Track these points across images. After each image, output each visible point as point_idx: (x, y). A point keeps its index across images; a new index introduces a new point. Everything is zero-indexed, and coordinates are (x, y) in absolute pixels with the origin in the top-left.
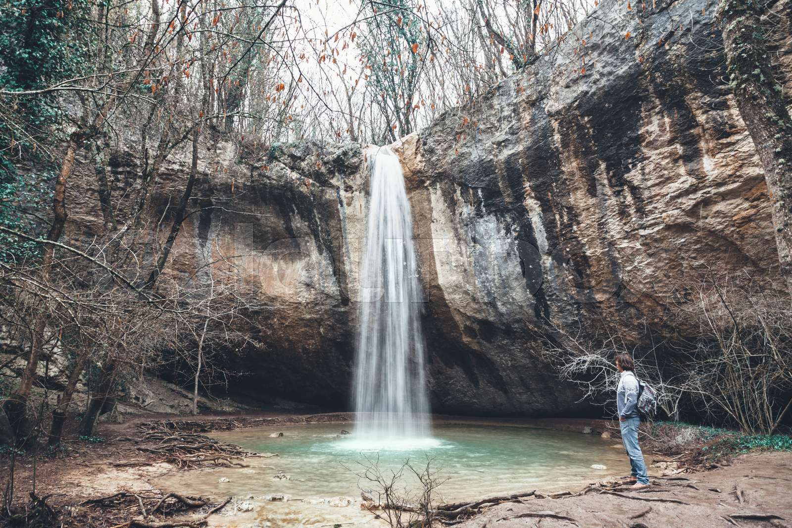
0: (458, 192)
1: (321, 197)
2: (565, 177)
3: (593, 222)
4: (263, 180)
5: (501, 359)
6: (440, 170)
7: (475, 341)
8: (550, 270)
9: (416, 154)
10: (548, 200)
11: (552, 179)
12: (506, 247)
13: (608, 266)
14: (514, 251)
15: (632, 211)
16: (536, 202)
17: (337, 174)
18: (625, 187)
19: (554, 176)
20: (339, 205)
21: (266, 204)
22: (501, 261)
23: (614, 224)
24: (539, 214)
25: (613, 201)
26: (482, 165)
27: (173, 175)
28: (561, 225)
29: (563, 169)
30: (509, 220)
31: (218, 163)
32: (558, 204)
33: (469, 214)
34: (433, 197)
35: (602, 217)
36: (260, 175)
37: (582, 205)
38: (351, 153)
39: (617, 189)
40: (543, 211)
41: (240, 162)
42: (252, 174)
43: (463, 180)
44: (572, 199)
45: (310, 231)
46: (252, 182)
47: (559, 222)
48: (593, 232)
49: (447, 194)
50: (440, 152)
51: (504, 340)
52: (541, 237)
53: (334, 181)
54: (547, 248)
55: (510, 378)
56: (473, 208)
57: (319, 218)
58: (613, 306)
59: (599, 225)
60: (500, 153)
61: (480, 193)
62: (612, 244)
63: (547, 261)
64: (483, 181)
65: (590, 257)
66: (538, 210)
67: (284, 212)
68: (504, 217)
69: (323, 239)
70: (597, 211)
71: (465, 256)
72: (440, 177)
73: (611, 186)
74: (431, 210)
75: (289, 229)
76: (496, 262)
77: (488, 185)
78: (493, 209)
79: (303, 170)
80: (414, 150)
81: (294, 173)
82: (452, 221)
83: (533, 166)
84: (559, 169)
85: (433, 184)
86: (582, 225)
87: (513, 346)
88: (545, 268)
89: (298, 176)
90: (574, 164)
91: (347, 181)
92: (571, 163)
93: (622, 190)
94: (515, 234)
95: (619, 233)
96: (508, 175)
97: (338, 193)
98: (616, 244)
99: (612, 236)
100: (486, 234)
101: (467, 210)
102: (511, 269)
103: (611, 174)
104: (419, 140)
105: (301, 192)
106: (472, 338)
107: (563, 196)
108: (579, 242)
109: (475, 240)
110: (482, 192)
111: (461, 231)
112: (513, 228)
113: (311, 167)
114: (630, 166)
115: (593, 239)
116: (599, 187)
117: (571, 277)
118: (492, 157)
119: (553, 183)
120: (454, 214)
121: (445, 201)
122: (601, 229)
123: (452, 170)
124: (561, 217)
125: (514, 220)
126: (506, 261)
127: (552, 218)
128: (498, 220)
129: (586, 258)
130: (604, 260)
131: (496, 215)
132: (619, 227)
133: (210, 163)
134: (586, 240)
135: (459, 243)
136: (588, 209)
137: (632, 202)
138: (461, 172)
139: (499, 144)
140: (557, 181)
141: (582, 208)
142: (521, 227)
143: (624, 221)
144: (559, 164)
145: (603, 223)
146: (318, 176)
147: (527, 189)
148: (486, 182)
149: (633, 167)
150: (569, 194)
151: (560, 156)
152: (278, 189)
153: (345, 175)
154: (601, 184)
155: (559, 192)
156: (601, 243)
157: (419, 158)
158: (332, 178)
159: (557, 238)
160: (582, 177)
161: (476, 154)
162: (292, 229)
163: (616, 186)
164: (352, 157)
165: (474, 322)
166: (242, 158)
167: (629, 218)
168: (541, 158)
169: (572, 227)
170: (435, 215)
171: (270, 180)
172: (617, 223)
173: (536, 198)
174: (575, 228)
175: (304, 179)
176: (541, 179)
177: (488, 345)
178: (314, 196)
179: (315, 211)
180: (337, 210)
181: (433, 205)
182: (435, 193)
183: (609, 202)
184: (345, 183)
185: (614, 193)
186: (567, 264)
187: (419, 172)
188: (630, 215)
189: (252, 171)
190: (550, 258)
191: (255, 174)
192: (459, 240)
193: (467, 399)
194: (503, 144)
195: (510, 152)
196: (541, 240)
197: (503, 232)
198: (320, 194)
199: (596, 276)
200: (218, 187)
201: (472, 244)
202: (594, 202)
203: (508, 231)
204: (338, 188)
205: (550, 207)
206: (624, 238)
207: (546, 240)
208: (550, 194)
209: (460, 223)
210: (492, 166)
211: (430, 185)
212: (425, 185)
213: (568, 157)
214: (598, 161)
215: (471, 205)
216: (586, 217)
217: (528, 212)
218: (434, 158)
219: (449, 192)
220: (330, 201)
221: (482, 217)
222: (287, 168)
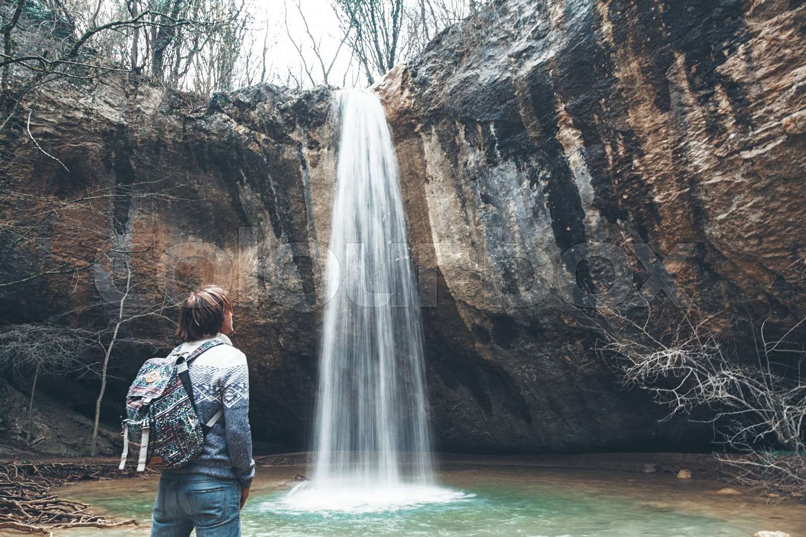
0: (462, 133)
1: (277, 157)
2: (619, 87)
3: (664, 149)
4: (200, 136)
5: (523, 371)
6: (436, 106)
7: (488, 346)
8: (598, 231)
9: (403, 88)
10: (594, 126)
11: (599, 93)
12: (531, 204)
13: (688, 218)
14: (543, 209)
15: (729, 123)
16: (574, 132)
17: (298, 126)
18: (718, 88)
19: (602, 88)
20: (301, 167)
21: (205, 171)
22: (525, 226)
23: (699, 148)
24: (580, 149)
25: (698, 112)
26: (494, 89)
27: (75, 125)
28: (614, 161)
29: (617, 75)
30: (535, 164)
31: (139, 110)
32: (609, 129)
33: (477, 162)
34: (426, 147)
35: (680, 141)
36: (195, 128)
37: (647, 125)
38: (316, 97)
39: (703, 92)
40: (585, 144)
41: (169, 113)
42: (184, 128)
43: (468, 114)
44: (631, 120)
45: (263, 205)
46: (185, 138)
47: (611, 158)
48: (664, 166)
49: (445, 138)
50: (435, 82)
51: (527, 343)
52: (584, 184)
53: (294, 136)
54: (593, 198)
55: (535, 399)
56: (483, 152)
57: (275, 186)
58: (692, 281)
59: (674, 153)
60: (520, 66)
61: (492, 129)
62: (694, 181)
63: (593, 218)
64: (497, 111)
65: (660, 205)
66: (578, 143)
67: (230, 182)
68: (528, 161)
69: (280, 214)
70: (671, 132)
71: (472, 223)
72: (436, 116)
73: (693, 89)
74: (424, 164)
75: (236, 205)
76: (516, 228)
77: (503, 116)
78: (511, 151)
79: (253, 122)
80: (400, 83)
81: (241, 127)
82: (453, 176)
83: (570, 77)
84: (610, 76)
85: (426, 128)
86: (647, 156)
87: (541, 351)
88: (590, 228)
89: (247, 131)
90: (634, 65)
91: (311, 134)
92: (629, 63)
93: (712, 94)
94: (543, 184)
95: (707, 161)
96: (533, 97)
97: (300, 151)
98: (702, 179)
99: (697, 168)
100: (501, 189)
101: (473, 158)
102: (538, 236)
103: (694, 69)
104: (406, 71)
105: (251, 151)
106: (484, 344)
107: (616, 116)
108: (642, 183)
109: (486, 199)
110: (495, 127)
111: (467, 189)
112: (541, 175)
113: (263, 117)
114: (726, 53)
115: (665, 177)
116: (674, 95)
117: (629, 240)
118: (508, 74)
119: (601, 99)
120: (456, 165)
121: (443, 149)
122: (677, 158)
123: (452, 103)
124: (615, 148)
125: (541, 162)
126: (531, 224)
127: (600, 152)
128: (518, 166)
129: (653, 206)
130: (683, 206)
131: (516, 160)
132: (707, 153)
133: (127, 112)
134: (653, 178)
135: (463, 206)
136: (656, 131)
137: (730, 109)
138: (464, 103)
139: (518, 55)
140: (606, 95)
141: (647, 131)
142: (553, 173)
143: (715, 142)
144: (611, 68)
145: (681, 148)
146: (272, 128)
147: (561, 113)
148: (502, 112)
149: (730, 53)
150: (627, 113)
151: (612, 55)
152: (219, 147)
153: (309, 128)
154: (676, 89)
155: (611, 111)
156: (677, 181)
157: (407, 93)
158: (292, 131)
159: (608, 181)
160: (646, 83)
161: (487, 74)
162: (240, 204)
163: (702, 89)
164: (318, 101)
165: (486, 319)
166: (172, 107)
167: (724, 135)
168: (583, 64)
169: (631, 161)
170: (429, 170)
171: (208, 135)
172: (704, 147)
173: (575, 126)
174: (636, 162)
175: (254, 134)
176: (582, 97)
177: (505, 352)
178: (268, 155)
179: (270, 177)
180: (299, 173)
181: (426, 157)
182: (430, 140)
183: (690, 115)
184: (309, 137)
185: (699, 99)
186: (622, 219)
187: (407, 111)
188: (725, 130)
189: (184, 124)
190: (597, 213)
191: (189, 126)
192: (464, 202)
193: (475, 431)
194: (524, 54)
195: (536, 63)
196: (583, 187)
197: (526, 183)
198: (275, 153)
199: (669, 234)
200: (139, 145)
201: (482, 206)
202: (667, 118)
203: (534, 180)
204: (300, 145)
205: (598, 136)
206: (716, 169)
207: (591, 187)
208: (596, 117)
209: (464, 177)
210: (509, 87)
211: (422, 129)
212: (416, 130)
213: (624, 56)
214: (672, 53)
215: (480, 150)
216: (654, 143)
217: (563, 149)
218: (427, 92)
219: (449, 135)
220: (289, 161)
221: (496, 165)
222: (232, 120)
